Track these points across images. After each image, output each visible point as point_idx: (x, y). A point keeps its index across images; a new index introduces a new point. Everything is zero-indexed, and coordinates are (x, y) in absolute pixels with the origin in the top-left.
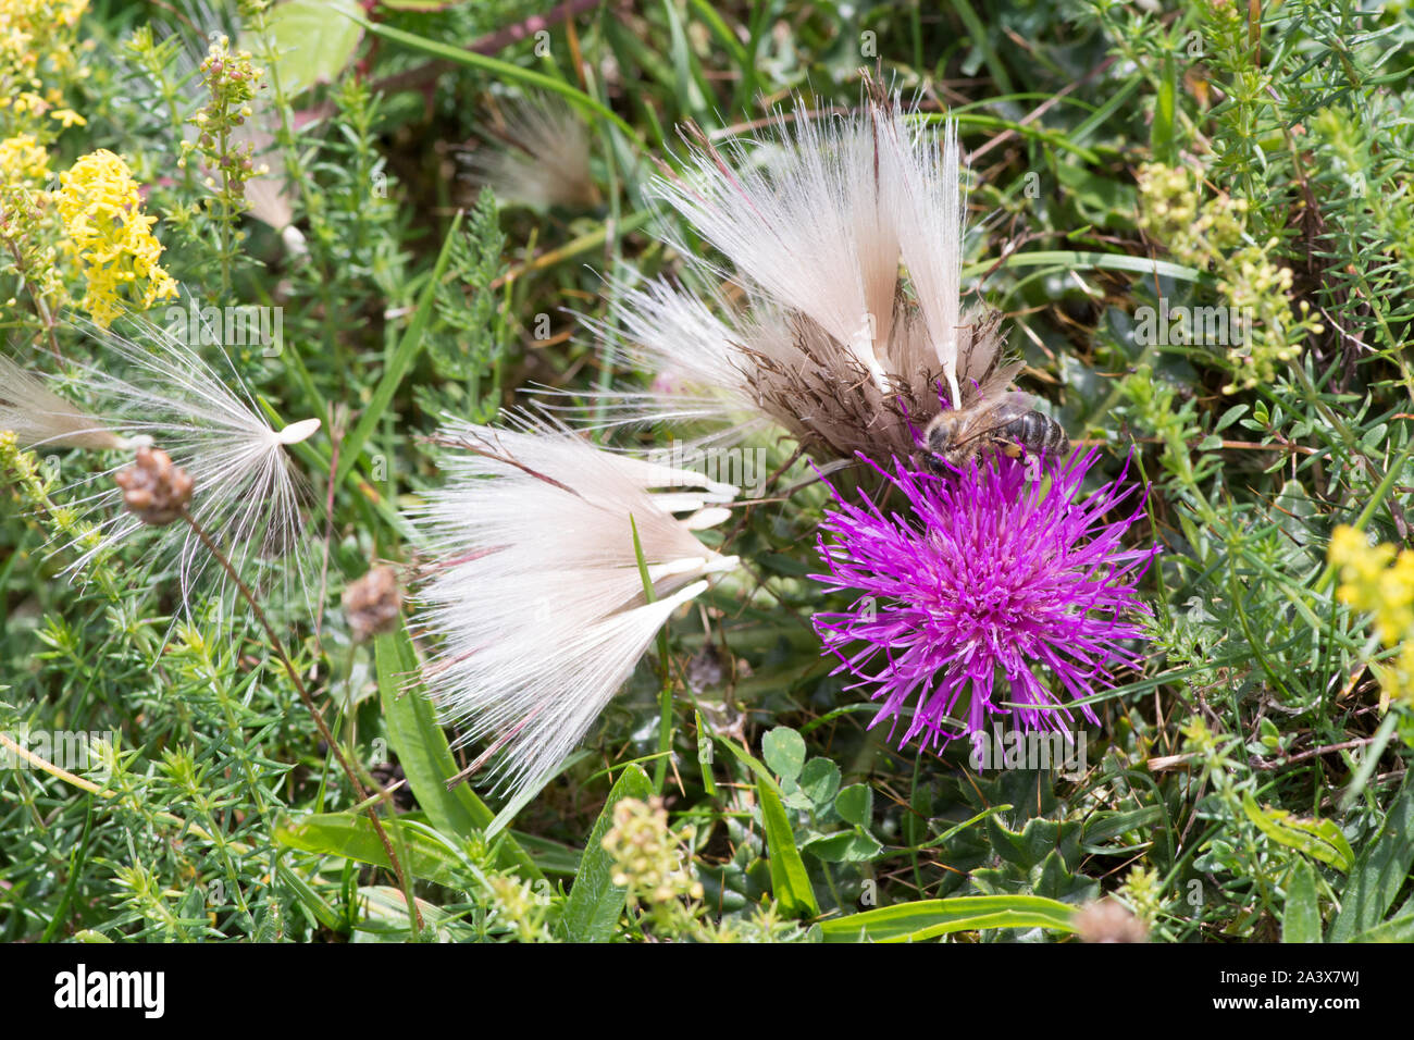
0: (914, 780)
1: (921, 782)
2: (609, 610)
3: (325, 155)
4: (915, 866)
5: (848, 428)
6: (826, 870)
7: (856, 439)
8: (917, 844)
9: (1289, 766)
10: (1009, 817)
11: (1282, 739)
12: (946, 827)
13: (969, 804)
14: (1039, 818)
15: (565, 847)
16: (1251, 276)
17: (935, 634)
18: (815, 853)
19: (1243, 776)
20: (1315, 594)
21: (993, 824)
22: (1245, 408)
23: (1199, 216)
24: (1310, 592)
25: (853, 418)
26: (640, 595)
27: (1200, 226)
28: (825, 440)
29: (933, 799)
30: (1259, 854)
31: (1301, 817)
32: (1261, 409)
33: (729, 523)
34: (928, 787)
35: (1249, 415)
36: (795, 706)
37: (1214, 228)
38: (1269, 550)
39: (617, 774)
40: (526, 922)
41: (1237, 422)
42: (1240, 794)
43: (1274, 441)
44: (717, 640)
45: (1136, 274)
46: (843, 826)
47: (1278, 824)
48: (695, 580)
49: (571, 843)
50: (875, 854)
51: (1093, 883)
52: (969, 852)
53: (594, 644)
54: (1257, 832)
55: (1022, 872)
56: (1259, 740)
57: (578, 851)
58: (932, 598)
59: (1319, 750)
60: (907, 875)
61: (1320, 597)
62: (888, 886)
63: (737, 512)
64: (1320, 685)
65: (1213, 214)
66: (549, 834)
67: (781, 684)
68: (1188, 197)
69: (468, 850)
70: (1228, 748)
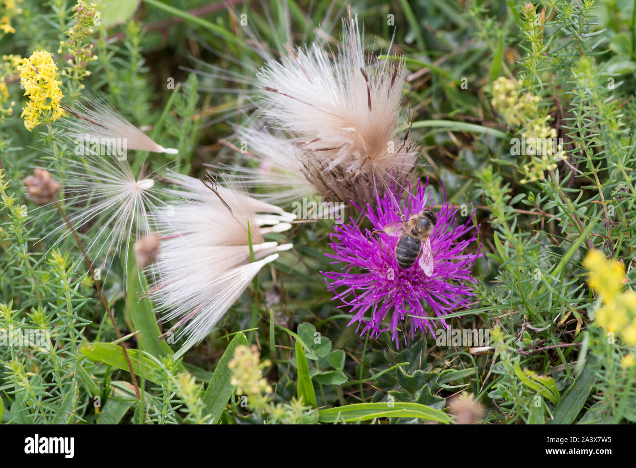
0: (364, 352)
1: (367, 353)
2: (233, 264)
3: (117, 55)
4: (361, 390)
5: (347, 190)
6: (321, 388)
7: (350, 195)
8: (363, 379)
9: (534, 353)
10: (407, 368)
11: (532, 341)
12: (377, 372)
13: (388, 363)
14: (420, 370)
15: (204, 371)
16: (537, 131)
17: (380, 285)
18: (317, 380)
19: (515, 355)
20: (552, 277)
21: (399, 371)
22: (524, 195)
23: (517, 103)
24: (550, 276)
25: (350, 186)
26: (248, 258)
27: (517, 107)
28: (336, 195)
29: (371, 361)
30: (519, 391)
31: (539, 375)
32: (531, 196)
33: (289, 231)
34: (370, 356)
35: (525, 198)
36: (312, 315)
37: (523, 109)
38: (535, 255)
39: (231, 338)
40: (191, 395)
41: (520, 201)
42: (513, 363)
43: (536, 211)
44: (279, 285)
45: (478, 134)
46: (330, 369)
47: (528, 377)
48: (273, 253)
49: (207, 369)
50: (344, 382)
51: (442, 400)
52: (386, 384)
53: (227, 279)
54: (518, 381)
55: (410, 395)
56: (521, 340)
57: (210, 373)
58: (380, 269)
59: (547, 347)
60: (358, 394)
61: (554, 278)
62: (348, 398)
63: (294, 225)
64: (551, 318)
65: (523, 102)
66: (197, 364)
67: (306, 305)
68: (514, 93)
69: (166, 363)
70: (509, 342)
